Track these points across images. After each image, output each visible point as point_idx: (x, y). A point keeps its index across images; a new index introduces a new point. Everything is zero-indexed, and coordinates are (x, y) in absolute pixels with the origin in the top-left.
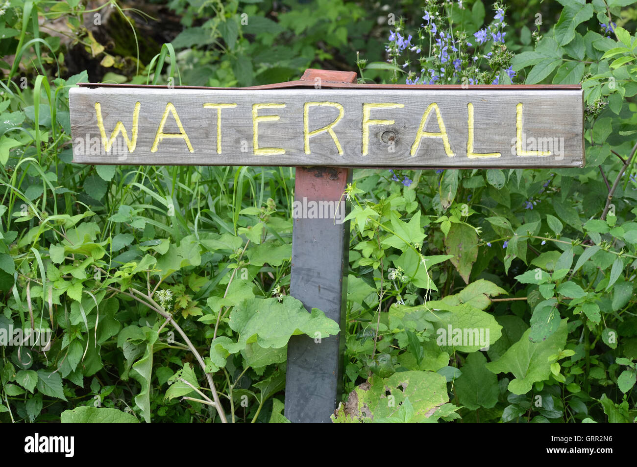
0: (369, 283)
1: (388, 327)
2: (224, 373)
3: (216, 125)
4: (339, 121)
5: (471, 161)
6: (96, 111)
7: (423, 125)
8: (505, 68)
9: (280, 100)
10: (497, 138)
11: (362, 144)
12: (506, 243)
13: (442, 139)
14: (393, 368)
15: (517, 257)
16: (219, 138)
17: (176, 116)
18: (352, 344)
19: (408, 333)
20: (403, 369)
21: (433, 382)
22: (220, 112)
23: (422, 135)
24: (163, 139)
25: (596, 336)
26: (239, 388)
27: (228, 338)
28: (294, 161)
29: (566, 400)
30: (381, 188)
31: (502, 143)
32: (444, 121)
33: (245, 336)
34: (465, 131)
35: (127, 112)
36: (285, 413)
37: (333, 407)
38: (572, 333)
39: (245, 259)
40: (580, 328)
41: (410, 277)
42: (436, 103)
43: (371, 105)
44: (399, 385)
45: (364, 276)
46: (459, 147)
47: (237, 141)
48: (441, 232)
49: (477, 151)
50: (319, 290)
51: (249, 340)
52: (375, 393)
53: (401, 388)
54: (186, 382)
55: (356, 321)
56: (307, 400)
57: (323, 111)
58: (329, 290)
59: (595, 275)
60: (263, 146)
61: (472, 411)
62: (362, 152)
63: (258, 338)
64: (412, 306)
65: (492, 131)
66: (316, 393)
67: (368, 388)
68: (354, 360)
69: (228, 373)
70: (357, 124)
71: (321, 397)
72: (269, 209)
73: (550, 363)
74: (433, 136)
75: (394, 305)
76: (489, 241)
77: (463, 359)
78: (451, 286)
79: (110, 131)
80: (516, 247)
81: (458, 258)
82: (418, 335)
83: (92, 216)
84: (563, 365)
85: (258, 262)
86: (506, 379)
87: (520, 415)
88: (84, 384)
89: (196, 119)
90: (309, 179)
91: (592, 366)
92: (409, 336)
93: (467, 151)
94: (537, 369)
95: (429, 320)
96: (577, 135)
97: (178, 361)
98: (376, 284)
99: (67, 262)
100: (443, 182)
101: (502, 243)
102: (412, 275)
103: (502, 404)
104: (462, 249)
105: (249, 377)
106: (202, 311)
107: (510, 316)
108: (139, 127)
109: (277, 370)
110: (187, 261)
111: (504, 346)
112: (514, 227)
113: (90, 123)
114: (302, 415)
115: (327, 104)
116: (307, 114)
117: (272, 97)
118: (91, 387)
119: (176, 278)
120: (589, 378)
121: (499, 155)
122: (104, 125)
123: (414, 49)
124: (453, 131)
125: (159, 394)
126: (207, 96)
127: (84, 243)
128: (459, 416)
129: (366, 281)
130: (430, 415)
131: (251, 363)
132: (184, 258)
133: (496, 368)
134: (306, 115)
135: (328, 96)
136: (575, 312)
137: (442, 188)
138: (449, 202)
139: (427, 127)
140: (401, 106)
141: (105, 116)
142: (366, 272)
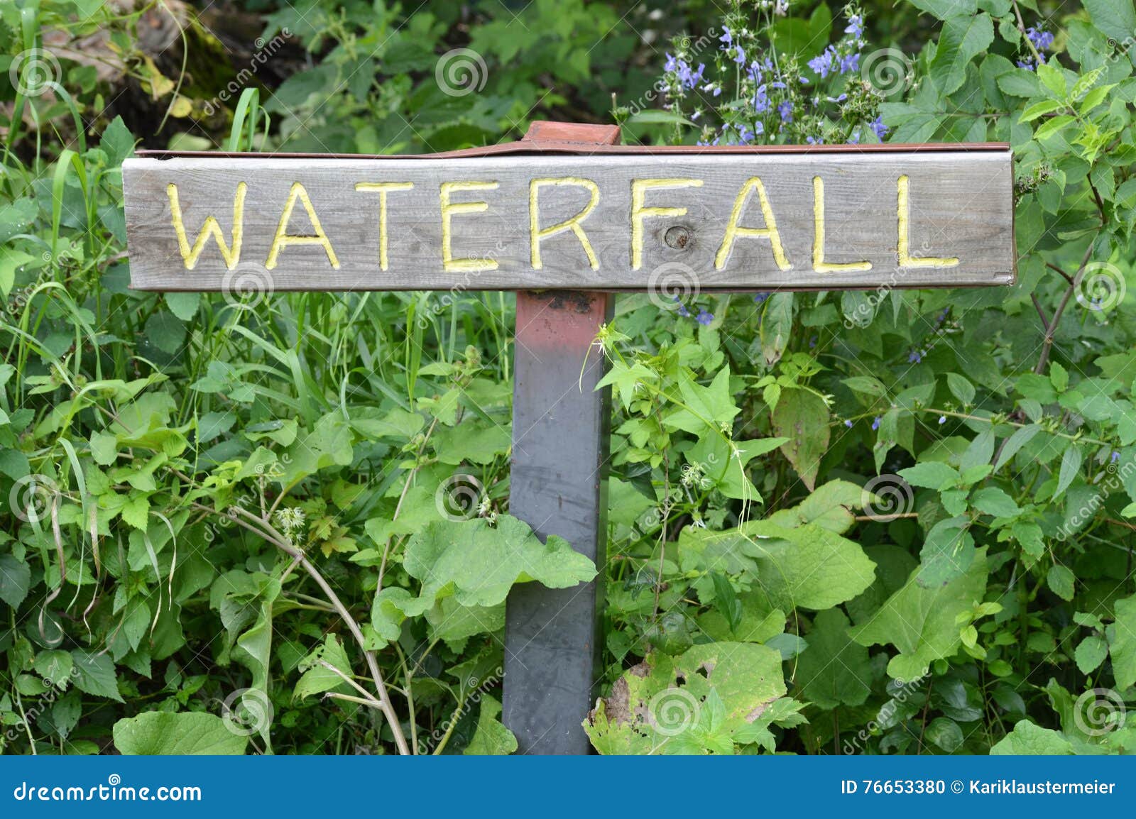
0: (644, 492)
1: (680, 567)
2: (395, 650)
3: (378, 221)
4: (590, 210)
5: (821, 276)
6: (169, 198)
7: (736, 217)
8: (869, 121)
9: (488, 176)
10: (865, 236)
11: (631, 251)
12: (878, 421)
13: (769, 240)
14: (688, 638)
15: (897, 446)
16: (384, 242)
17: (308, 206)
18: (617, 597)
19: (715, 576)
20: (706, 640)
21: (759, 661)
22: (384, 199)
23: (734, 233)
24: (287, 246)
25: (1038, 578)
26: (422, 676)
27: (402, 591)
28: (514, 281)
29: (987, 689)
30: (660, 327)
31: (873, 244)
32: (772, 209)
33: (431, 586)
34: (810, 225)
35: (223, 200)
36: (503, 718)
37: (586, 706)
38: (995, 574)
39: (430, 451)
40: (1009, 566)
41: (714, 480)
42: (759, 177)
43: (645, 182)
44: (699, 667)
45: (635, 480)
46: (800, 253)
47: (415, 248)
48: (764, 403)
49: (831, 259)
50: (560, 504)
51: (440, 592)
52: (659, 682)
53: (703, 672)
54: (331, 667)
55: (624, 558)
56: (541, 695)
57: (564, 193)
58: (577, 504)
59: (1034, 473)
60: (460, 255)
61: (826, 711)
62: (631, 264)
63: (455, 589)
64: (718, 529)
65: (857, 224)
66: (556, 684)
67: (646, 672)
68: (620, 626)
69: (403, 650)
70: (622, 215)
71: (565, 690)
72: (469, 364)
73: (960, 627)
74: (753, 234)
75: (688, 529)
76: (848, 416)
77: (808, 622)
78: (784, 495)
79: (194, 233)
80: (895, 426)
81: (795, 448)
82: (732, 580)
83: (163, 383)
84: (981, 630)
85: (451, 457)
86: (884, 656)
87: (909, 716)
88: (153, 672)
89: (342, 210)
90: (541, 312)
91: (1032, 630)
92: (715, 582)
93: (813, 260)
94: (937, 637)
95: (750, 555)
96: (1003, 229)
97: (315, 631)
98: (657, 492)
99: (121, 462)
100: (766, 317)
101: (871, 420)
102: (717, 476)
103: (878, 699)
104: (802, 431)
105: (439, 657)
106: (357, 544)
107: (887, 547)
108: (244, 225)
109: (487, 644)
110: (329, 457)
111: (876, 599)
112: (892, 393)
113: (159, 219)
114: (533, 721)
115: (569, 182)
116: (536, 199)
117: (475, 171)
118: (166, 678)
119: (309, 487)
120: (1027, 651)
121: (868, 267)
122: (184, 224)
123: (708, 88)
124: (789, 225)
125: (284, 688)
126: (360, 170)
127: (150, 429)
128: (804, 720)
129: (640, 490)
130: (755, 719)
131: (442, 632)
132: (323, 453)
133: (865, 637)
134: (534, 201)
135: (572, 168)
136: (1000, 539)
137: (765, 329)
138: (777, 353)
139: (744, 219)
140: (698, 183)
141: (186, 206)
142: (638, 473)
